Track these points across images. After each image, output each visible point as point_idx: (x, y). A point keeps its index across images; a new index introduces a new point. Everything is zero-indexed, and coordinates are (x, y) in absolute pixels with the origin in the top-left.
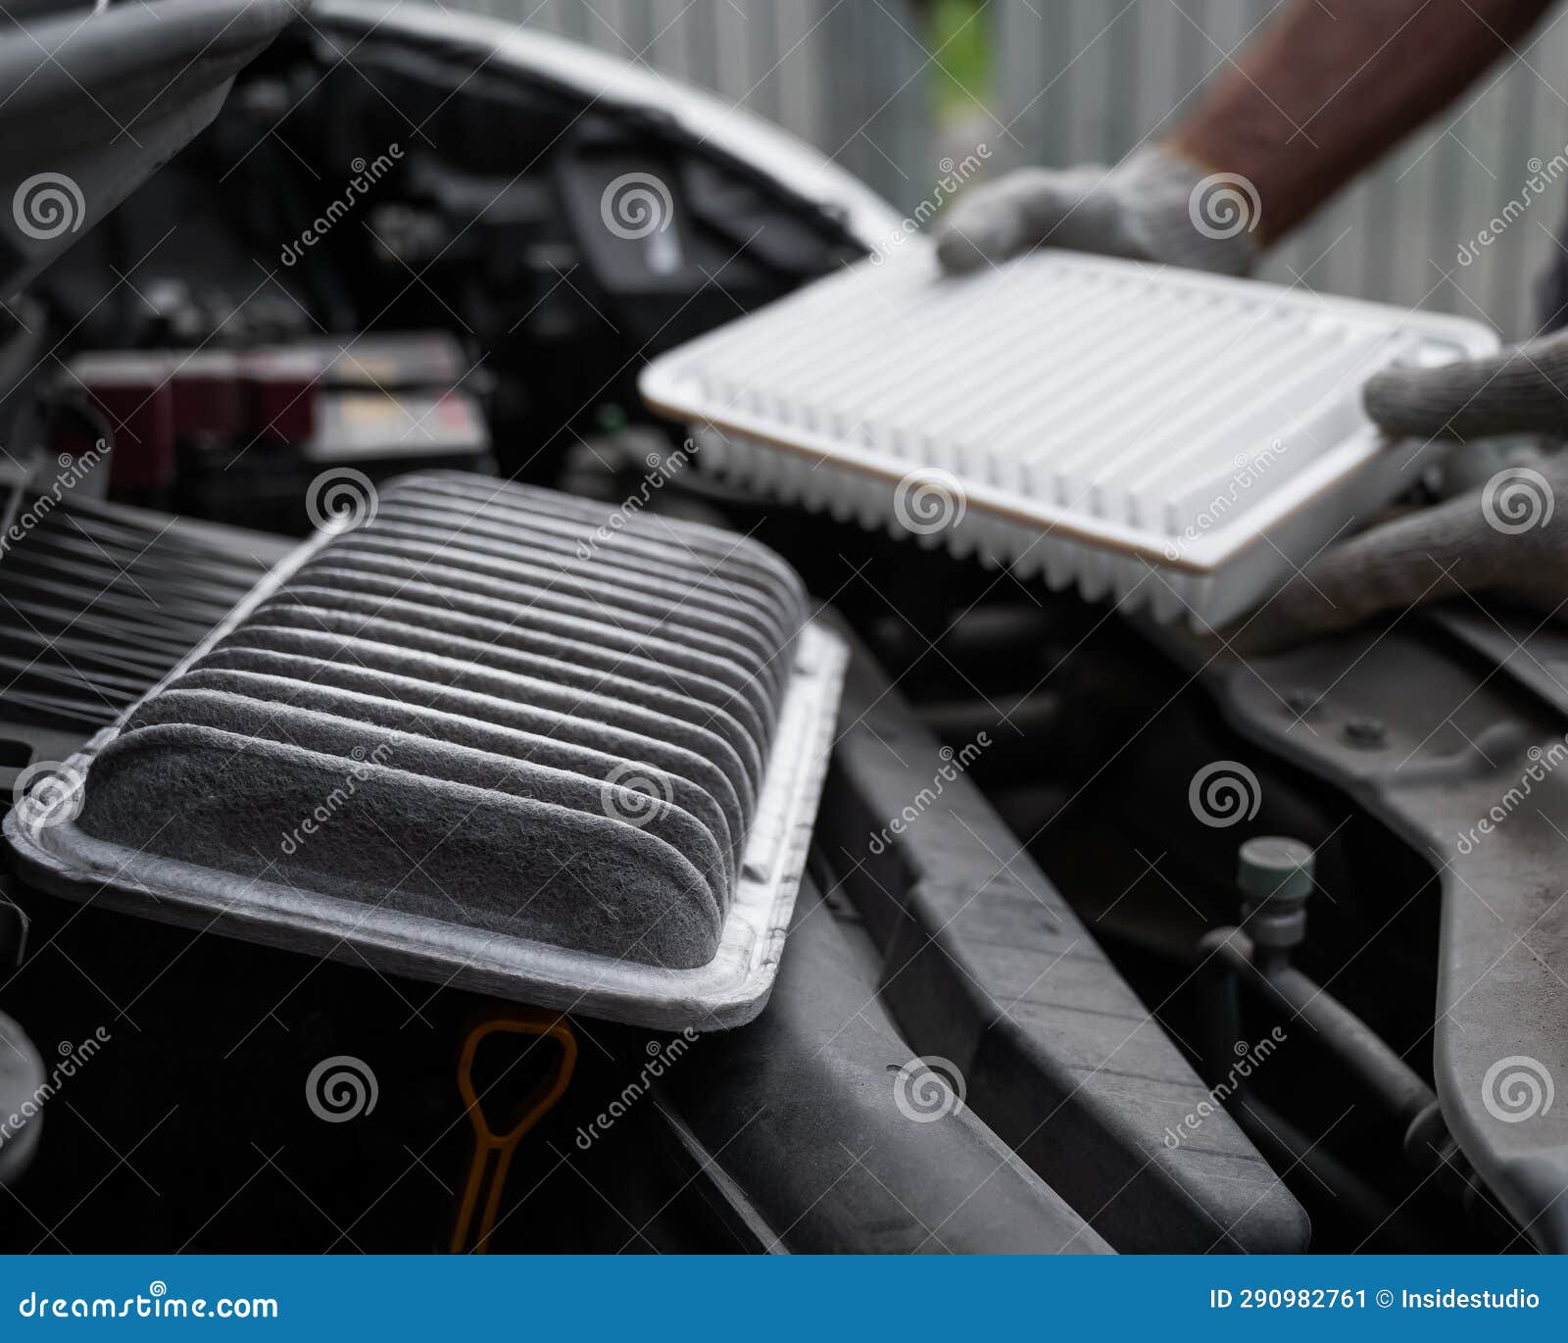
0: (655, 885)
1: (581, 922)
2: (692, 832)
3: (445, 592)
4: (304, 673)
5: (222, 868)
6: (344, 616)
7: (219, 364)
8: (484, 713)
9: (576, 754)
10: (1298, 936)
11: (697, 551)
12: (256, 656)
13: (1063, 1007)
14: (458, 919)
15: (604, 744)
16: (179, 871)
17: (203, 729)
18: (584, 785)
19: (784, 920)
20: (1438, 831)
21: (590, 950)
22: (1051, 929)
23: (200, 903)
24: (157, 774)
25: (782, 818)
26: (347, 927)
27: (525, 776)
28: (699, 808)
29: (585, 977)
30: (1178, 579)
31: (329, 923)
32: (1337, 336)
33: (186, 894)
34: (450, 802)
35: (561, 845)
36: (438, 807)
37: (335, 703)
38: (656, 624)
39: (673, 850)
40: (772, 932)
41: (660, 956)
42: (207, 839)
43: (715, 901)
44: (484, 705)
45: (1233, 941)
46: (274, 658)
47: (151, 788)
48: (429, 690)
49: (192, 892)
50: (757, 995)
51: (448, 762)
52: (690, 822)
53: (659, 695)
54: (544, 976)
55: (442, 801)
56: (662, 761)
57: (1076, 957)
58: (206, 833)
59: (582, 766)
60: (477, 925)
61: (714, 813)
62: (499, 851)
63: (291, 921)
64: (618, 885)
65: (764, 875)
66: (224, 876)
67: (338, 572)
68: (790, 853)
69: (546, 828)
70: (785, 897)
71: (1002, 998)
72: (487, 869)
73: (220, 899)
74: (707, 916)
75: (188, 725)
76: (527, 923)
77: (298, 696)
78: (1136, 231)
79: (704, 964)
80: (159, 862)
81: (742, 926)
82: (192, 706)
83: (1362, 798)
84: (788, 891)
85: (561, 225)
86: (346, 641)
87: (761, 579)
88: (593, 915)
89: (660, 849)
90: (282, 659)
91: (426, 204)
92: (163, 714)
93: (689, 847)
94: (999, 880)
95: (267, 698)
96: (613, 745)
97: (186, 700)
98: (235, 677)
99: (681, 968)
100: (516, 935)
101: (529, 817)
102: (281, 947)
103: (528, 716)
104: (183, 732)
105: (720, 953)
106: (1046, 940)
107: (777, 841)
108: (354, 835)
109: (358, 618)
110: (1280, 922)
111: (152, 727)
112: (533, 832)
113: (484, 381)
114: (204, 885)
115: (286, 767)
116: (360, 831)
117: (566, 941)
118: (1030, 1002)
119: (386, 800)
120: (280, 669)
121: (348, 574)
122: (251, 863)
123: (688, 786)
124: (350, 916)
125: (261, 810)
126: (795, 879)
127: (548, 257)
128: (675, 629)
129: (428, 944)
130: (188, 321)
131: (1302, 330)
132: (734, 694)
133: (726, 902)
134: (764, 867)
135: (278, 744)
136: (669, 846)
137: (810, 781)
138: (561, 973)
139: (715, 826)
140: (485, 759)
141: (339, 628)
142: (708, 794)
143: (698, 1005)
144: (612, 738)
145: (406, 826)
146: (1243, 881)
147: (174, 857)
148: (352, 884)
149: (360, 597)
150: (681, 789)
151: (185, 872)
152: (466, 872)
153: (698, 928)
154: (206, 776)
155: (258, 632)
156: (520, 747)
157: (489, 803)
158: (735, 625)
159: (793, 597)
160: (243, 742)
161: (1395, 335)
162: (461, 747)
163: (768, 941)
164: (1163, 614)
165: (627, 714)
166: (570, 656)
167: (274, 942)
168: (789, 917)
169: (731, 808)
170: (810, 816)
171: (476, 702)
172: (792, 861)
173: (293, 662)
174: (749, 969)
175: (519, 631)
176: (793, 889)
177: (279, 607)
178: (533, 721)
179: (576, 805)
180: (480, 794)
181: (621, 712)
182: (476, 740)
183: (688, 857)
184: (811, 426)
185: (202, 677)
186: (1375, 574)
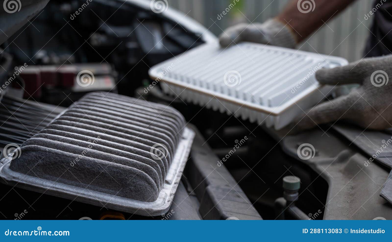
0: (143, 183)
1: (125, 191)
2: (152, 171)
3: (98, 118)
4: (64, 135)
5: (43, 178)
6: (74, 122)
7: (52, 69)
8: (105, 144)
9: (126, 153)
10: (296, 199)
11: (159, 110)
12: (53, 131)
13: (240, 213)
14: (97, 190)
15: (133, 151)
16: (33, 179)
17: (39, 146)
18: (127, 160)
19: (174, 192)
20: (329, 174)
21: (127, 198)
22: (239, 197)
23: (37, 186)
24: (28, 157)
25: (176, 170)
26: (71, 191)
27: (113, 158)
28: (154, 166)
29: (126, 203)
30: (271, 117)
31: (67, 190)
32: (311, 61)
33: (34, 184)
34: (95, 163)
35: (121, 173)
36: (93, 164)
37: (70, 141)
38: (148, 126)
39: (147, 175)
40: (171, 195)
41: (144, 199)
42: (40, 171)
43: (157, 187)
44: (105, 142)
45: (282, 201)
46: (57, 131)
47: (27, 159)
48: (93, 139)
49: (36, 183)
50: (166, 208)
51: (96, 155)
52: (151, 169)
53: (147, 141)
54: (116, 203)
55: (94, 163)
56: (146, 156)
57: (244, 203)
58: (39, 170)
59: (127, 156)
60: (101, 191)
61: (158, 167)
62: (107, 174)
63: (58, 190)
64: (134, 183)
65: (170, 182)
66: (43, 180)
67: (74, 113)
68: (177, 178)
69: (117, 169)
70: (174, 187)
71: (225, 211)
72: (104, 179)
73: (42, 185)
74: (155, 190)
75: (36, 145)
76: (113, 191)
77: (62, 140)
78: (267, 38)
79: (154, 201)
80: (29, 177)
81: (164, 193)
82: (37, 141)
83: (312, 167)
84: (175, 186)
85: (134, 38)
86: (74, 128)
87: (174, 116)
88: (128, 189)
89: (144, 174)
90: (59, 131)
91: (103, 32)
92: (30, 143)
93: (151, 174)
94: (227, 186)
95: (54, 140)
96: (135, 152)
97: (36, 140)
98: (48, 135)
99: (148, 202)
100: (110, 194)
101: (114, 167)
102: (56, 196)
103: (115, 145)
104: (34, 147)
105: (158, 199)
106: (237, 199)
107: (174, 175)
108: (73, 171)
109: (77, 123)
110: (292, 195)
111: (27, 146)
112: (115, 170)
113: (115, 74)
114: (39, 182)
115: (58, 155)
116: (75, 170)
117: (122, 195)
118: (232, 212)
119: (81, 162)
120: (58, 134)
121: (76, 113)
122: (50, 177)
123: (151, 161)
124: (72, 189)
125: (52, 165)
126: (177, 183)
127: (132, 45)
128: (152, 127)
129: (90, 196)
130: (46, 60)
131: (303, 60)
132: (164, 141)
133: (160, 188)
134: (170, 181)
135: (56, 150)
136: (146, 174)
137: (183, 162)
138: (120, 202)
139: (158, 170)
140: (104, 154)
141: (73, 125)
142: (156, 163)
143: (152, 210)
144: (135, 150)
145: (85, 169)
146: (284, 186)
147: (32, 175)
148: (73, 182)
149: (78, 118)
150: (150, 162)
151: (34, 179)
152: (99, 179)
153: (152, 193)
154: (39, 157)
155: (54, 126)
156: (113, 152)
157: (104, 164)
158: (166, 126)
159: (181, 121)
160: (48, 149)
161: (324, 61)
162: (99, 151)
163: (170, 197)
164: (268, 125)
165: (139, 145)
166: (127, 132)
167: (54, 195)
168: (175, 192)
169: (162, 167)
170: (182, 170)
171: (103, 142)
172: (177, 179)
173: (61, 132)
174: (165, 203)
175: (115, 127)
176: (177, 185)
177: (59, 120)
178: (116, 146)
179: (125, 164)
180: (102, 162)
181: (137, 144)
182: (103, 150)
183: (151, 177)
184: (195, 84)
185: (40, 135)
186: (317, 116)
